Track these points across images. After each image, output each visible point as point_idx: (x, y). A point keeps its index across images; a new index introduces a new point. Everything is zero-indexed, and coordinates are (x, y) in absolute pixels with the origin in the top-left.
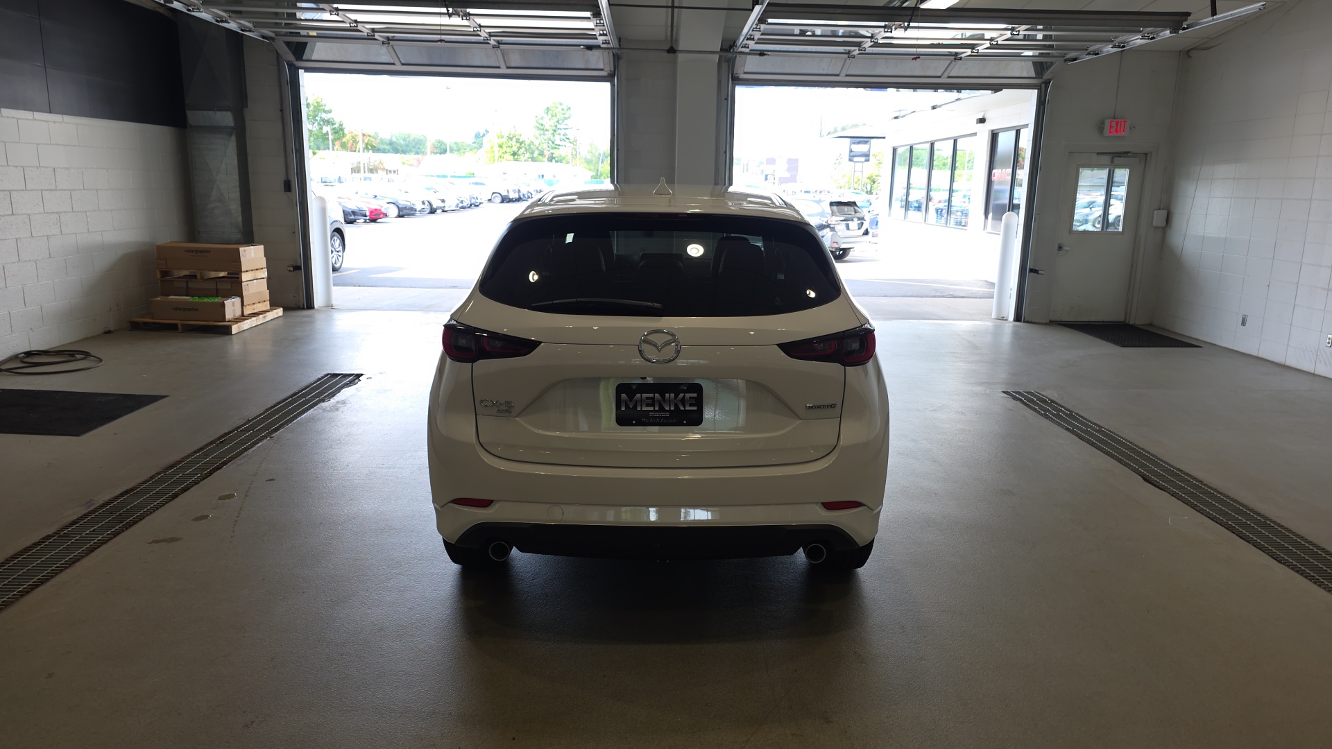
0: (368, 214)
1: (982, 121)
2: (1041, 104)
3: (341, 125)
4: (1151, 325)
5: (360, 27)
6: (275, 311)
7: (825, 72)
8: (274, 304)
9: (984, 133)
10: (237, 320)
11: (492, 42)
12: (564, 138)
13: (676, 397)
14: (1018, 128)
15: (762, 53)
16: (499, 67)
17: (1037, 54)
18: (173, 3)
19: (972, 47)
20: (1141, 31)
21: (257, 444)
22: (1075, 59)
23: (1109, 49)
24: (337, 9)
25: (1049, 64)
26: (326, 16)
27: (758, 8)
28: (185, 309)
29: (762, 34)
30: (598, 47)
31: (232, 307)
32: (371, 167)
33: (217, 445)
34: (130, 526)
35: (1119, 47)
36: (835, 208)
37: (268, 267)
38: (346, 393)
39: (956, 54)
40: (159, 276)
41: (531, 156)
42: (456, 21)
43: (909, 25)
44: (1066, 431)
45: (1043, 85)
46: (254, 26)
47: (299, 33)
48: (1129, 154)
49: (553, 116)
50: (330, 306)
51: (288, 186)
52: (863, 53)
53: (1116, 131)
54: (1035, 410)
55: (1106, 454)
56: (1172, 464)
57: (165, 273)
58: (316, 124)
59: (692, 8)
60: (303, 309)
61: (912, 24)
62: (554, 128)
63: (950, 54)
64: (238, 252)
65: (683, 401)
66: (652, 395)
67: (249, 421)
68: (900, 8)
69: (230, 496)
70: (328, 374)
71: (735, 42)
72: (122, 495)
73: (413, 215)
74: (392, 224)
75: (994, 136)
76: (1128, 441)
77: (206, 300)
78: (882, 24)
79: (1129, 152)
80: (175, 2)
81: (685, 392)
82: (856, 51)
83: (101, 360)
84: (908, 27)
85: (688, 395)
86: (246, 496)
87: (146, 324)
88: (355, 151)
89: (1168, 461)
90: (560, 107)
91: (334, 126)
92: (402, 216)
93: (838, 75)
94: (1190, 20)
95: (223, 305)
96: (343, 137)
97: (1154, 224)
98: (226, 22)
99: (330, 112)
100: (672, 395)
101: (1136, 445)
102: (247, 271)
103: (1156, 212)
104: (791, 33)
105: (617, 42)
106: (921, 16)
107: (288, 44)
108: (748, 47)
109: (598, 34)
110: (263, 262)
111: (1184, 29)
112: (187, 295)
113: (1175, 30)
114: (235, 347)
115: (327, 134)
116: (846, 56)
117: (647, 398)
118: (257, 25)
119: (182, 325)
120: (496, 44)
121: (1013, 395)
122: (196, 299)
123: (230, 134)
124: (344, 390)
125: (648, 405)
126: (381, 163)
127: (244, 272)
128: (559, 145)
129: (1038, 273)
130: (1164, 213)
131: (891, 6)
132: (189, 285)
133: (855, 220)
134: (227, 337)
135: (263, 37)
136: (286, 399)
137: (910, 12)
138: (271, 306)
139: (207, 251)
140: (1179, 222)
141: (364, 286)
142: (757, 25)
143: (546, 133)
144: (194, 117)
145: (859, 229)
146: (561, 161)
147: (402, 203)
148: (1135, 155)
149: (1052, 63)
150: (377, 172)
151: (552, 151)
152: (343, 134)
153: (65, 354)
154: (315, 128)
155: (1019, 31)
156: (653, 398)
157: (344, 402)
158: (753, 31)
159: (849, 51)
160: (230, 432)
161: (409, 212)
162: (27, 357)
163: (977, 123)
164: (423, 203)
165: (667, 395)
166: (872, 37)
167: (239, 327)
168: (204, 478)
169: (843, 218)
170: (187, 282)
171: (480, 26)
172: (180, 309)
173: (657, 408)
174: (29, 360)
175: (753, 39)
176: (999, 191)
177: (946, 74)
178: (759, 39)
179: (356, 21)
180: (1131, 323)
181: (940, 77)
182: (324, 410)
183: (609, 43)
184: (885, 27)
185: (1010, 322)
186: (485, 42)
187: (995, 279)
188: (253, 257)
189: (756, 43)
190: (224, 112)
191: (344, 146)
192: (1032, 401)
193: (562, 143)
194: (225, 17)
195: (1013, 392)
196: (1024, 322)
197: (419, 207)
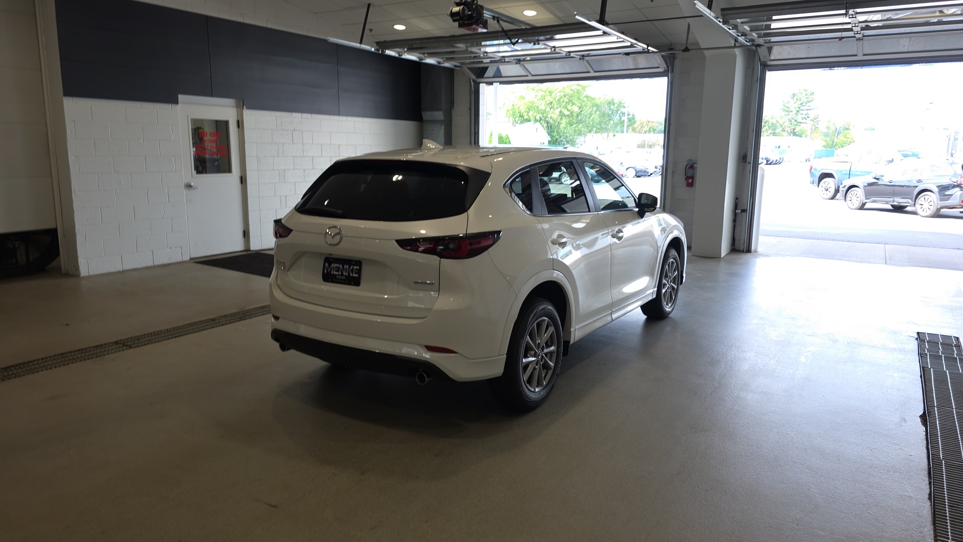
11: (577, 56)
12: (806, 116)
13: (349, 267)
16: (589, 72)
32: (650, 144)
41: (773, 132)
47: (482, 61)
49: (797, 100)
62: (798, 109)
65: (352, 270)
66: (338, 265)
81: (354, 265)
85: (355, 267)
88: (642, 133)
90: (804, 93)
91: (629, 117)
92: (639, 177)
96: (634, 123)
100: (348, 266)
117: (336, 267)
120: (580, 57)
123: (442, 124)
125: (336, 271)
126: (657, 141)
128: (801, 123)
135: (455, 66)
143: (791, 113)
144: (427, 115)
146: (800, 136)
147: (642, 169)
150: (654, 147)
151: (794, 127)
152: (634, 121)
156: (339, 267)
161: (643, 174)
165: (345, 266)
173: (340, 273)
190: (440, 112)
191: (634, 130)
193: (804, 121)
197: (650, 171)
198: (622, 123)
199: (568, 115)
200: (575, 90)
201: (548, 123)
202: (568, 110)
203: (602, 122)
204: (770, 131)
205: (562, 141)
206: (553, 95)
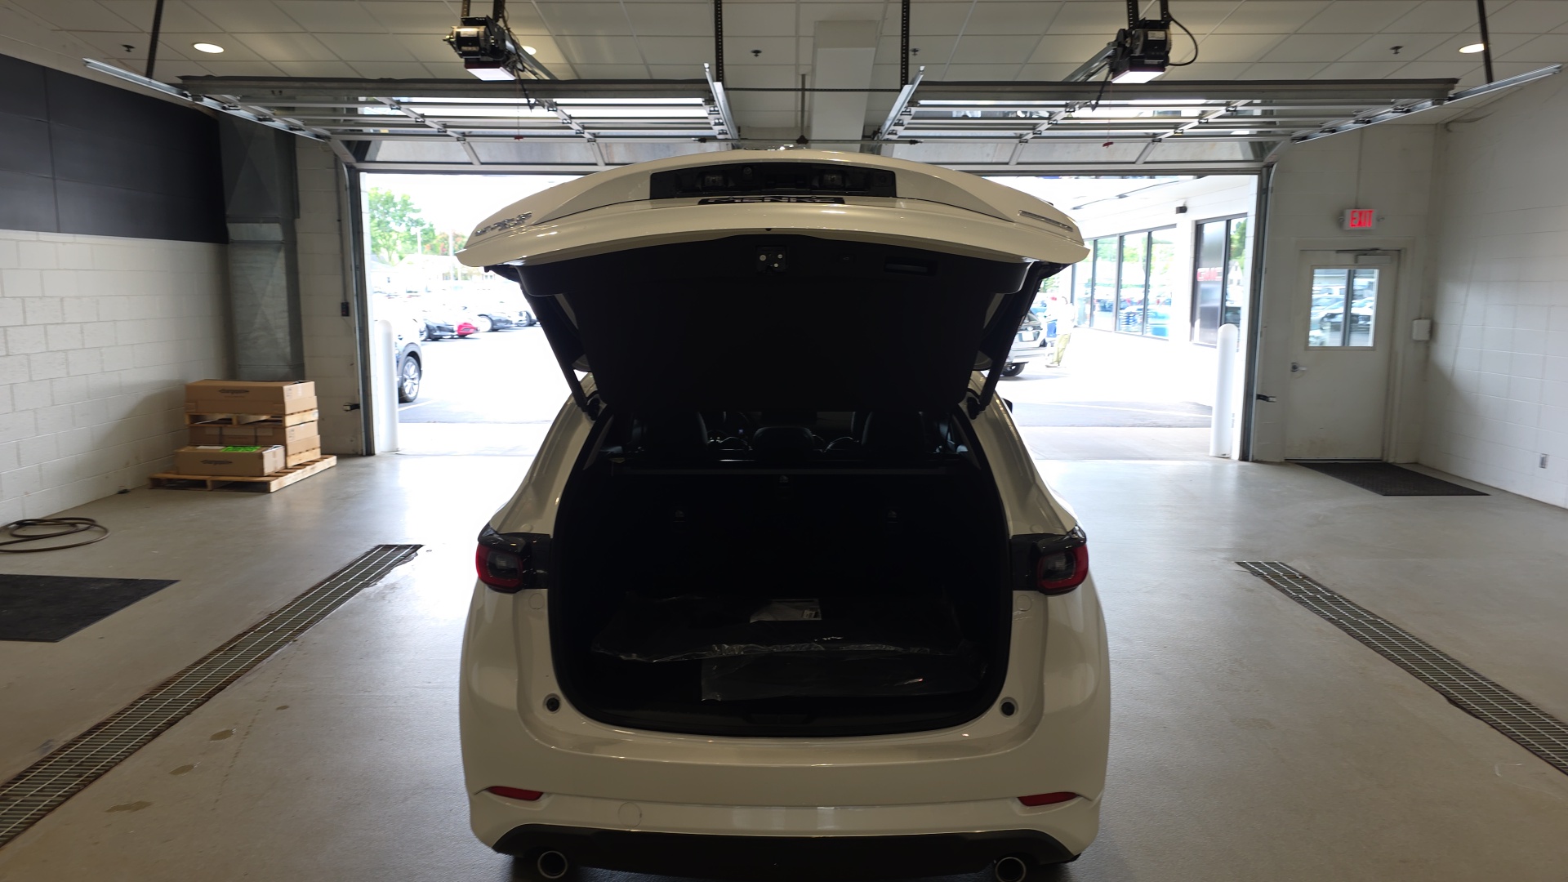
0: (456, 328)
1: (1183, 210)
2: (1263, 192)
3: (431, 225)
4: (1416, 463)
5: (428, 122)
6: (326, 460)
7: (989, 160)
8: (326, 452)
9: (1186, 223)
10: (278, 474)
11: (587, 134)
14: (1229, 218)
15: (913, 141)
16: (596, 164)
17: (1255, 133)
18: (202, 100)
19: (1176, 126)
20: (1392, 103)
21: (276, 650)
22: (1304, 138)
23: (1350, 125)
24: (399, 103)
25: (1271, 144)
26: (386, 110)
27: (907, 89)
28: (216, 463)
29: (913, 118)
30: (713, 138)
31: (272, 458)
32: (465, 272)
33: (225, 654)
34: (91, 782)
35: (1363, 122)
37: (319, 408)
38: (398, 573)
39: (1155, 135)
40: (187, 421)
42: (540, 112)
43: (1097, 103)
44: (1329, 623)
45: (1265, 170)
46: (305, 124)
47: (361, 131)
48: (1378, 252)
50: (395, 451)
51: (346, 310)
52: (1038, 136)
53: (1360, 223)
54: (1283, 590)
55: (1389, 659)
56: (1483, 674)
57: (195, 418)
58: (404, 224)
59: (825, 90)
60: (362, 455)
61: (1101, 102)
63: (1147, 136)
64: (281, 390)
67: (272, 616)
68: (1085, 83)
69: (226, 734)
70: (379, 546)
71: (879, 129)
72: (90, 732)
73: (508, 328)
74: (483, 339)
75: (1199, 228)
76: (1417, 639)
77: (241, 450)
78: (1063, 102)
79: (1377, 249)
80: (205, 99)
82: (1029, 135)
83: (106, 531)
84: (1097, 105)
86: (248, 733)
87: (170, 480)
88: (446, 255)
89: (1477, 671)
91: (424, 227)
92: (496, 331)
93: (1007, 164)
94: (1458, 89)
95: (261, 457)
96: (434, 239)
97: (1414, 337)
98: (270, 120)
99: (419, 211)
101: (1427, 645)
102: (292, 414)
103: (1415, 322)
104: (949, 115)
105: (736, 132)
106: (1113, 92)
107: (348, 144)
108: (896, 134)
109: (712, 123)
110: (313, 401)
111: (1450, 99)
112: (220, 444)
113: (1438, 101)
114: (274, 506)
115: (415, 236)
116: (1017, 141)
118: (307, 123)
119: (213, 481)
120: (591, 137)
121: (1255, 569)
122: (230, 449)
123: (279, 250)
124: (395, 569)
127: (289, 415)
129: (1268, 401)
130: (1426, 323)
131: (1073, 81)
132: (223, 431)
134: (264, 497)
135: (317, 136)
136: (322, 583)
137: (1099, 88)
138: (322, 454)
139: (245, 391)
140: (1446, 333)
141: (439, 422)
142: (906, 107)
144: (237, 231)
145: (1035, 339)
147: (496, 316)
148: (1385, 252)
149: (1275, 144)
150: (471, 276)
152: (433, 235)
153: (65, 523)
154: (403, 229)
155: (1236, 107)
157: (392, 587)
158: (901, 115)
159: (1021, 135)
160: (245, 633)
161: (503, 325)
162: (19, 528)
163: (1177, 213)
164: (521, 314)
166: (1049, 118)
167: (280, 483)
168: (199, 705)
170: (221, 428)
171: (571, 118)
172: (210, 462)
174: (21, 532)
175: (902, 125)
176: (1207, 291)
177: (1142, 159)
178: (909, 124)
179: (423, 116)
180: (1391, 461)
181: (1134, 163)
182: (368, 598)
183: (726, 133)
184: (1066, 106)
185: (1234, 462)
186: (579, 136)
187: (1212, 402)
188: (300, 398)
189: (906, 129)
190: (272, 225)
191: (433, 249)
192: (1277, 576)
194: (268, 115)
195: (1251, 563)
196: (1253, 461)
197: (515, 319)
198: (413, 239)
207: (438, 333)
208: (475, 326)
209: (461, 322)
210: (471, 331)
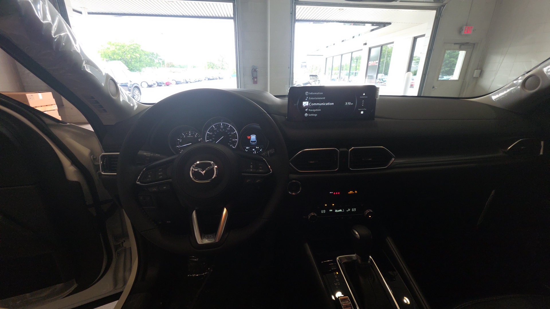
0: (165, 83)
1: (365, 44)
2: (438, 17)
9: (366, 49)
14: (383, 45)
36: (311, 77)
45: (440, 8)
53: (467, 32)
75: (370, 50)
79: (468, 43)
92: (177, 84)
96: (165, 63)
97: (474, 76)
103: (476, 70)
110: (52, 101)
130: (480, 71)
133: (318, 81)
147: (178, 81)
148: (470, 44)
151: (222, 66)
164: (184, 80)
169: (314, 80)
188: (41, 99)
191: (165, 66)
197: (182, 82)
198: (160, 63)
199: (135, 58)
200: (136, 47)
201: (125, 61)
202: (135, 56)
203: (151, 62)
204: (216, 68)
205: (134, 70)
206: (125, 48)
207: (160, 84)
208: (170, 82)
209: (167, 82)
210: (170, 84)
